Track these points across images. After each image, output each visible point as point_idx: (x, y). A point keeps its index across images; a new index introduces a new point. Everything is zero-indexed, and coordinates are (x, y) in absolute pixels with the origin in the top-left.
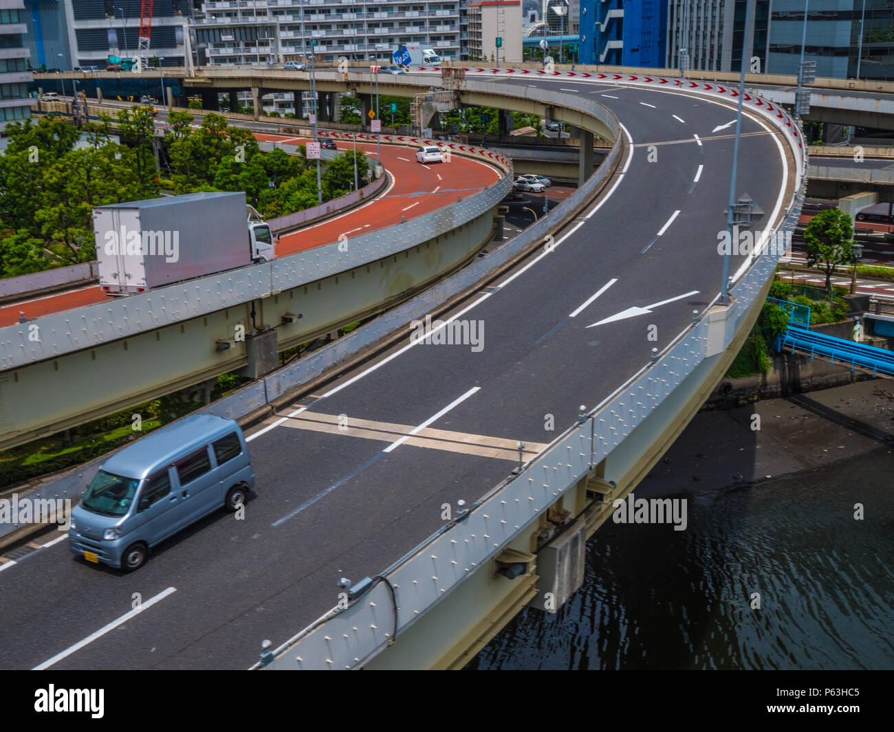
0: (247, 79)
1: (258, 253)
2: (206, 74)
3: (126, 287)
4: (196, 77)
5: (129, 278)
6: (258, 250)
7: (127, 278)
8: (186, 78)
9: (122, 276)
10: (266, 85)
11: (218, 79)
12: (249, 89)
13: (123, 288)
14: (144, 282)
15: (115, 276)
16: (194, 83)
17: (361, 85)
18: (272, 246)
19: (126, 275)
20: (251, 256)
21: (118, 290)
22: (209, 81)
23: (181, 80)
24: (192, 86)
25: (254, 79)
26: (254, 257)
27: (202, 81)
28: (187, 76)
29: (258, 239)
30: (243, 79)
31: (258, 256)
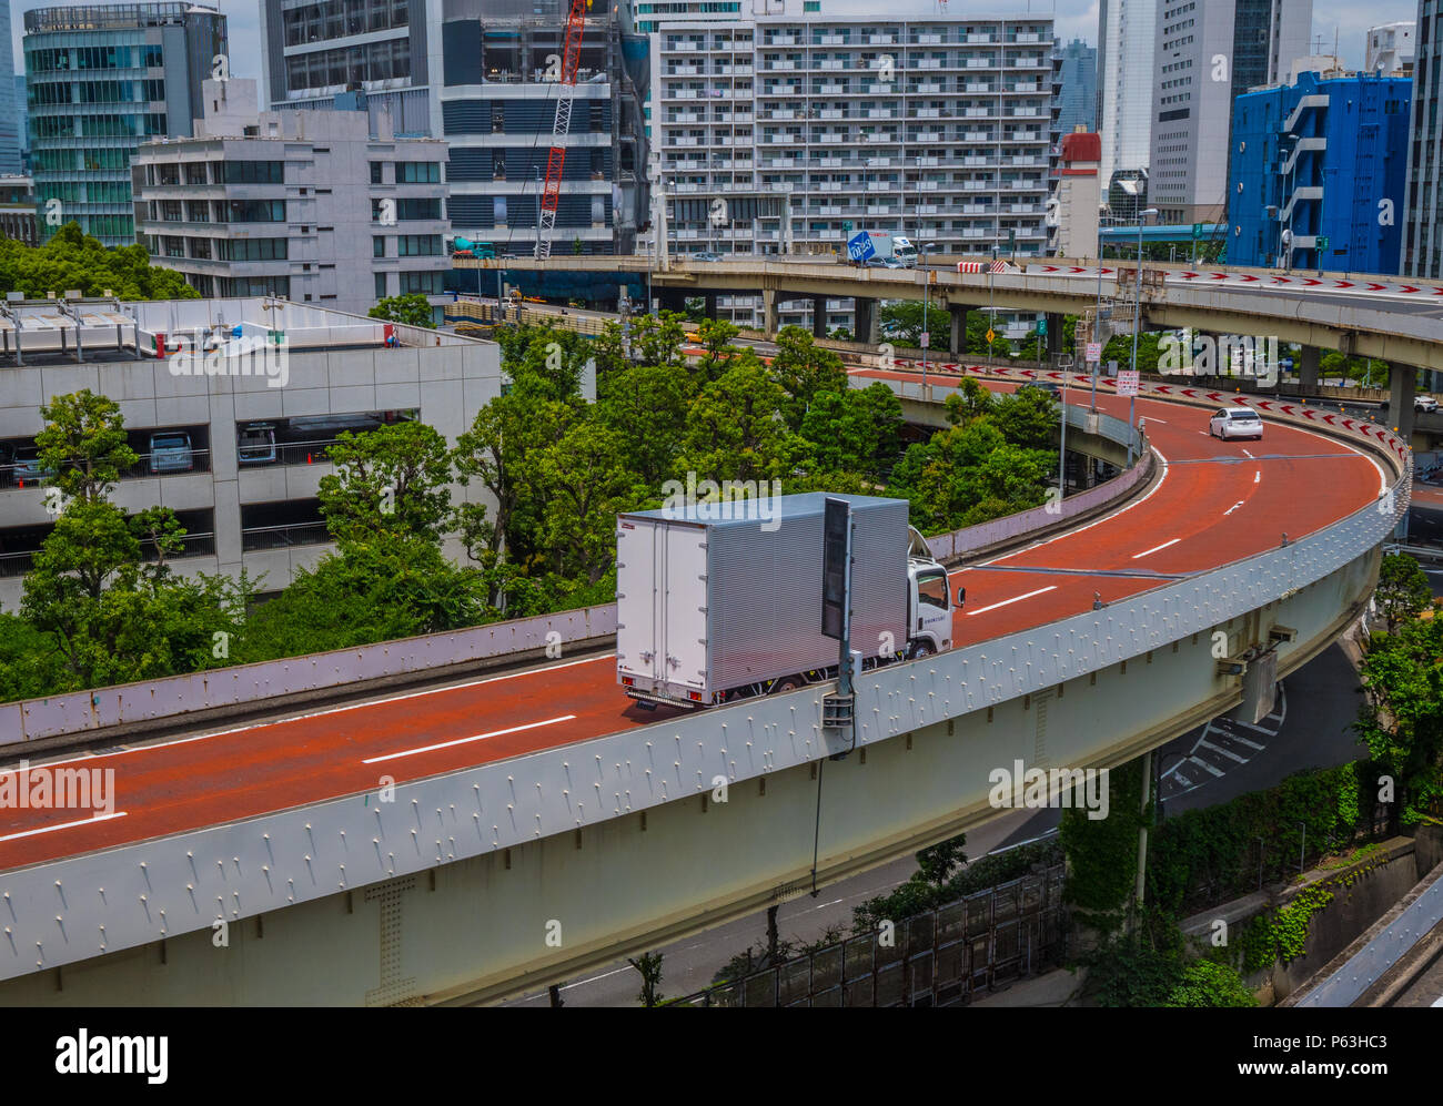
0: (756, 276)
1: (920, 628)
2: (689, 267)
3: (667, 685)
4: (671, 272)
5: (675, 666)
6: (921, 620)
7: (670, 666)
8: (656, 273)
9: (660, 659)
10: (786, 287)
11: (705, 275)
12: (758, 293)
13: (659, 685)
14: (703, 680)
15: (648, 658)
16: (664, 280)
17: (958, 291)
18: (948, 613)
19: (668, 660)
20: (908, 631)
21: (650, 689)
22: (691, 279)
23: (643, 275)
24: (661, 284)
25: (767, 277)
26: (913, 635)
27: (683, 277)
28: (657, 270)
29: (924, 598)
30: (749, 276)
31: (920, 634)
